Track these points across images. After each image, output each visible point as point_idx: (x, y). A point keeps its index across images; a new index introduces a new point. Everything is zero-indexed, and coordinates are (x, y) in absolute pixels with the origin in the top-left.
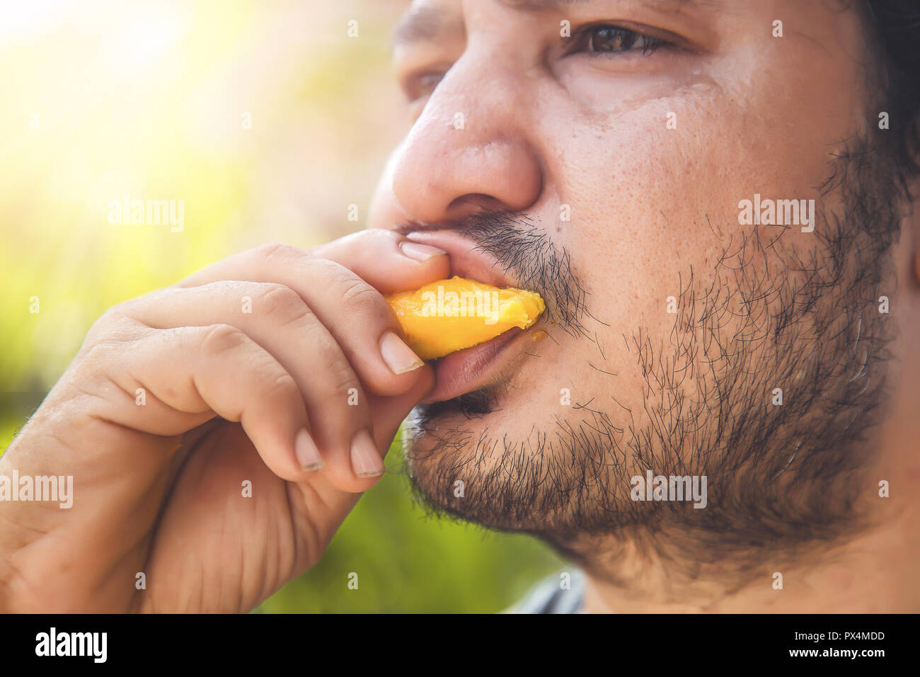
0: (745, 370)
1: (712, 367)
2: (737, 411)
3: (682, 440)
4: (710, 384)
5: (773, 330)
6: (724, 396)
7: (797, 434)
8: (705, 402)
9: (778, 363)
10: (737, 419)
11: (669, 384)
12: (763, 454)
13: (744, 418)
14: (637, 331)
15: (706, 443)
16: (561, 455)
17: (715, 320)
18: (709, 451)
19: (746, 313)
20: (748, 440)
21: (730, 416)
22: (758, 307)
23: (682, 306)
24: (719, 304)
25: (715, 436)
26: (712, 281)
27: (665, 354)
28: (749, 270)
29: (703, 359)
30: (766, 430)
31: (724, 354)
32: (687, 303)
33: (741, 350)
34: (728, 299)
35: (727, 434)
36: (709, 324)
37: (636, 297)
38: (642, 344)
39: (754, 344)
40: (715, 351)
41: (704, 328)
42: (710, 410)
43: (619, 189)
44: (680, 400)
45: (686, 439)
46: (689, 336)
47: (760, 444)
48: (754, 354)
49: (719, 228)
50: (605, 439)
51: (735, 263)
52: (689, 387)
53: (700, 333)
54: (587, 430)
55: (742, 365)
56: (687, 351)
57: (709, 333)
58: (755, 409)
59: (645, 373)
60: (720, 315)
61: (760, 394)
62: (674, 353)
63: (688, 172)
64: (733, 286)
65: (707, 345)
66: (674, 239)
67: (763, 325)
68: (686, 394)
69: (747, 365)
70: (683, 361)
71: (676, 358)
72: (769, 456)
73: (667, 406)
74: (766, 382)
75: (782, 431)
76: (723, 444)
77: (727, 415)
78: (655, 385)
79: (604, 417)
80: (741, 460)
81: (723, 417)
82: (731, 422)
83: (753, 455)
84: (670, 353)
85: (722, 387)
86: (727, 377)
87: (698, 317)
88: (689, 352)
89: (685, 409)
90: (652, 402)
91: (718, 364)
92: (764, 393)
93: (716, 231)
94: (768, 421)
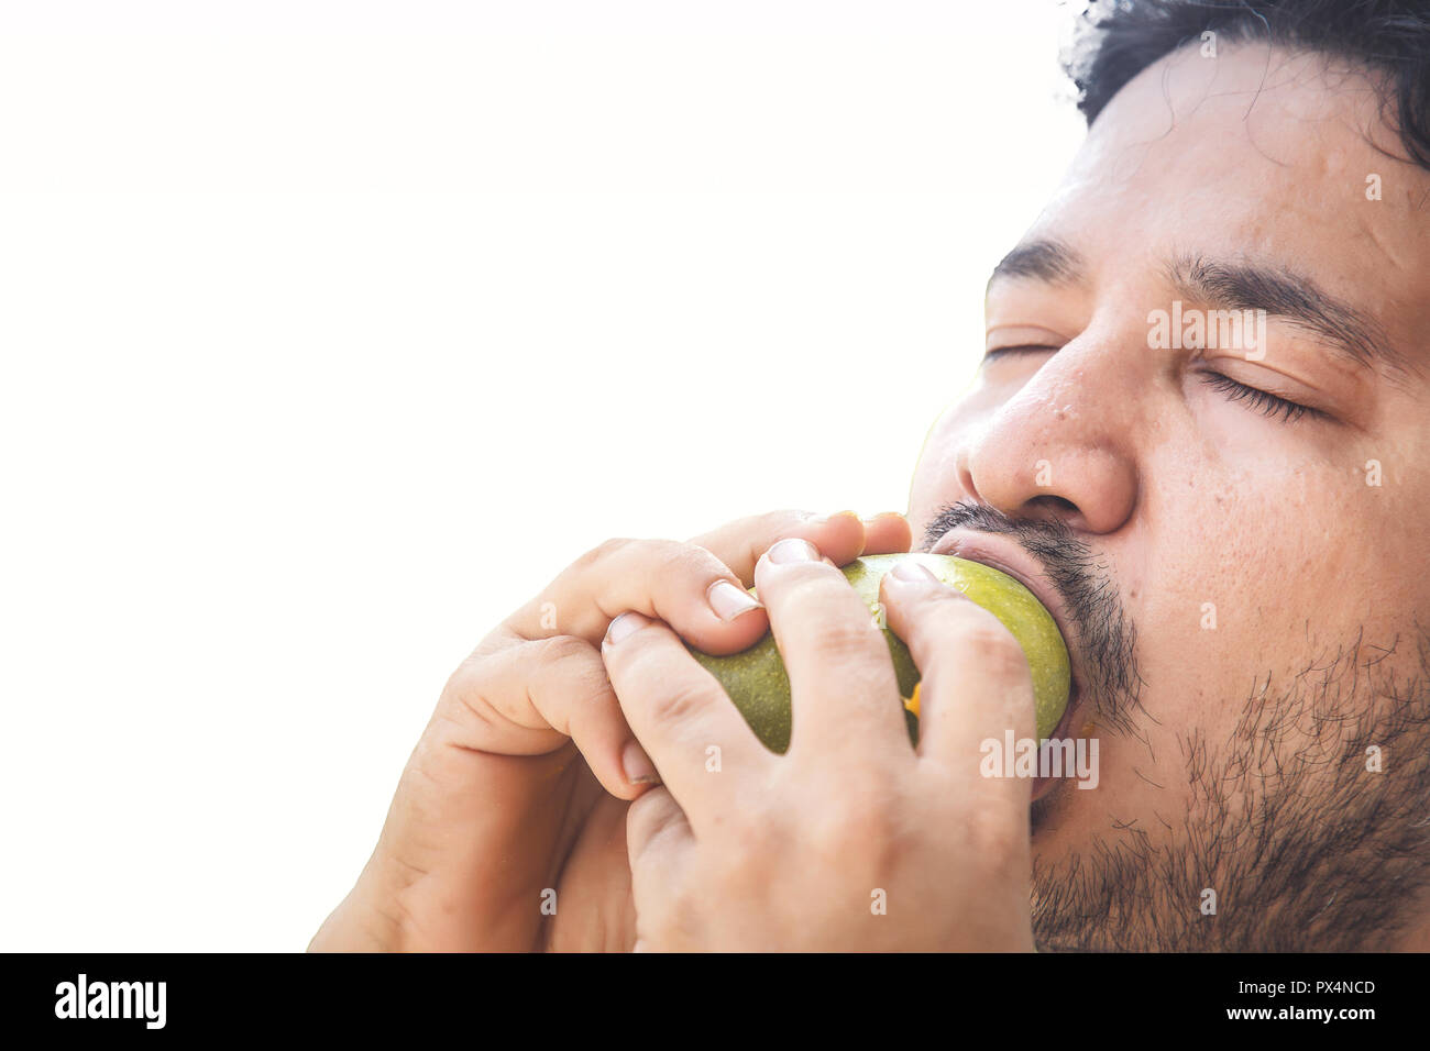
0: (1298, 791)
1: (1263, 782)
2: (1279, 835)
3: (1217, 861)
4: (1257, 800)
5: (1340, 757)
6: (1270, 815)
7: (1338, 872)
8: (1249, 820)
9: (1336, 790)
10: (1279, 843)
11: (1216, 797)
12: (1300, 890)
13: (1286, 842)
14: (1192, 733)
15: (1241, 868)
16: (1092, 881)
17: (1279, 732)
18: (1242, 878)
19: (1314, 732)
20: (1285, 869)
21: (1272, 839)
22: (1330, 729)
23: (1247, 712)
24: (1288, 718)
25: (1253, 859)
26: (1288, 691)
27: (1218, 761)
28: (1334, 686)
29: (1257, 772)
30: (1307, 861)
31: (1280, 771)
32: (1255, 707)
33: (1299, 770)
34: (1300, 713)
35: (1265, 859)
36: (1271, 737)
37: (1201, 694)
38: (1195, 750)
39: (1314, 767)
40: (1271, 767)
41: (1266, 738)
42: (1253, 828)
43: (1223, 572)
44: (1223, 814)
45: (1221, 861)
46: (1247, 745)
47: (1298, 877)
48: (1313, 776)
49: (1315, 637)
50: (1139, 861)
51: (1320, 677)
52: (1235, 803)
53: (1259, 744)
54: (1123, 851)
55: (1297, 785)
56: (1241, 760)
57: (1269, 746)
58: (1299, 835)
59: (1193, 780)
60: (1286, 729)
61: (1308, 820)
62: (1226, 761)
63: (1303, 571)
64: (1309, 701)
65: (1264, 759)
66: (1262, 640)
67: (1331, 746)
68: (1231, 810)
69: (1302, 786)
70: (1235, 770)
71: (1228, 768)
72: (1305, 894)
73: (1209, 820)
74: (1317, 809)
75: (1324, 868)
76: (1259, 871)
77: (1269, 837)
78: (1201, 795)
79: (1142, 834)
80: (1276, 893)
81: (1264, 838)
82: (1272, 845)
83: (1290, 889)
84: (1222, 762)
85: (1270, 806)
86: (1278, 795)
87: (1262, 726)
88: (1244, 762)
89: (1227, 827)
90: (1194, 815)
91: (1270, 781)
92: (1313, 820)
93: (1311, 639)
94: (1311, 852)
